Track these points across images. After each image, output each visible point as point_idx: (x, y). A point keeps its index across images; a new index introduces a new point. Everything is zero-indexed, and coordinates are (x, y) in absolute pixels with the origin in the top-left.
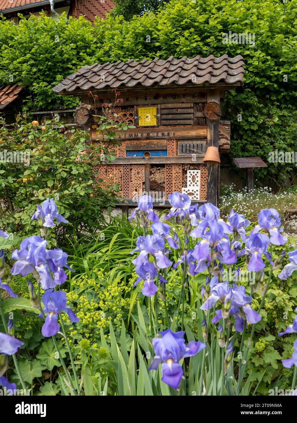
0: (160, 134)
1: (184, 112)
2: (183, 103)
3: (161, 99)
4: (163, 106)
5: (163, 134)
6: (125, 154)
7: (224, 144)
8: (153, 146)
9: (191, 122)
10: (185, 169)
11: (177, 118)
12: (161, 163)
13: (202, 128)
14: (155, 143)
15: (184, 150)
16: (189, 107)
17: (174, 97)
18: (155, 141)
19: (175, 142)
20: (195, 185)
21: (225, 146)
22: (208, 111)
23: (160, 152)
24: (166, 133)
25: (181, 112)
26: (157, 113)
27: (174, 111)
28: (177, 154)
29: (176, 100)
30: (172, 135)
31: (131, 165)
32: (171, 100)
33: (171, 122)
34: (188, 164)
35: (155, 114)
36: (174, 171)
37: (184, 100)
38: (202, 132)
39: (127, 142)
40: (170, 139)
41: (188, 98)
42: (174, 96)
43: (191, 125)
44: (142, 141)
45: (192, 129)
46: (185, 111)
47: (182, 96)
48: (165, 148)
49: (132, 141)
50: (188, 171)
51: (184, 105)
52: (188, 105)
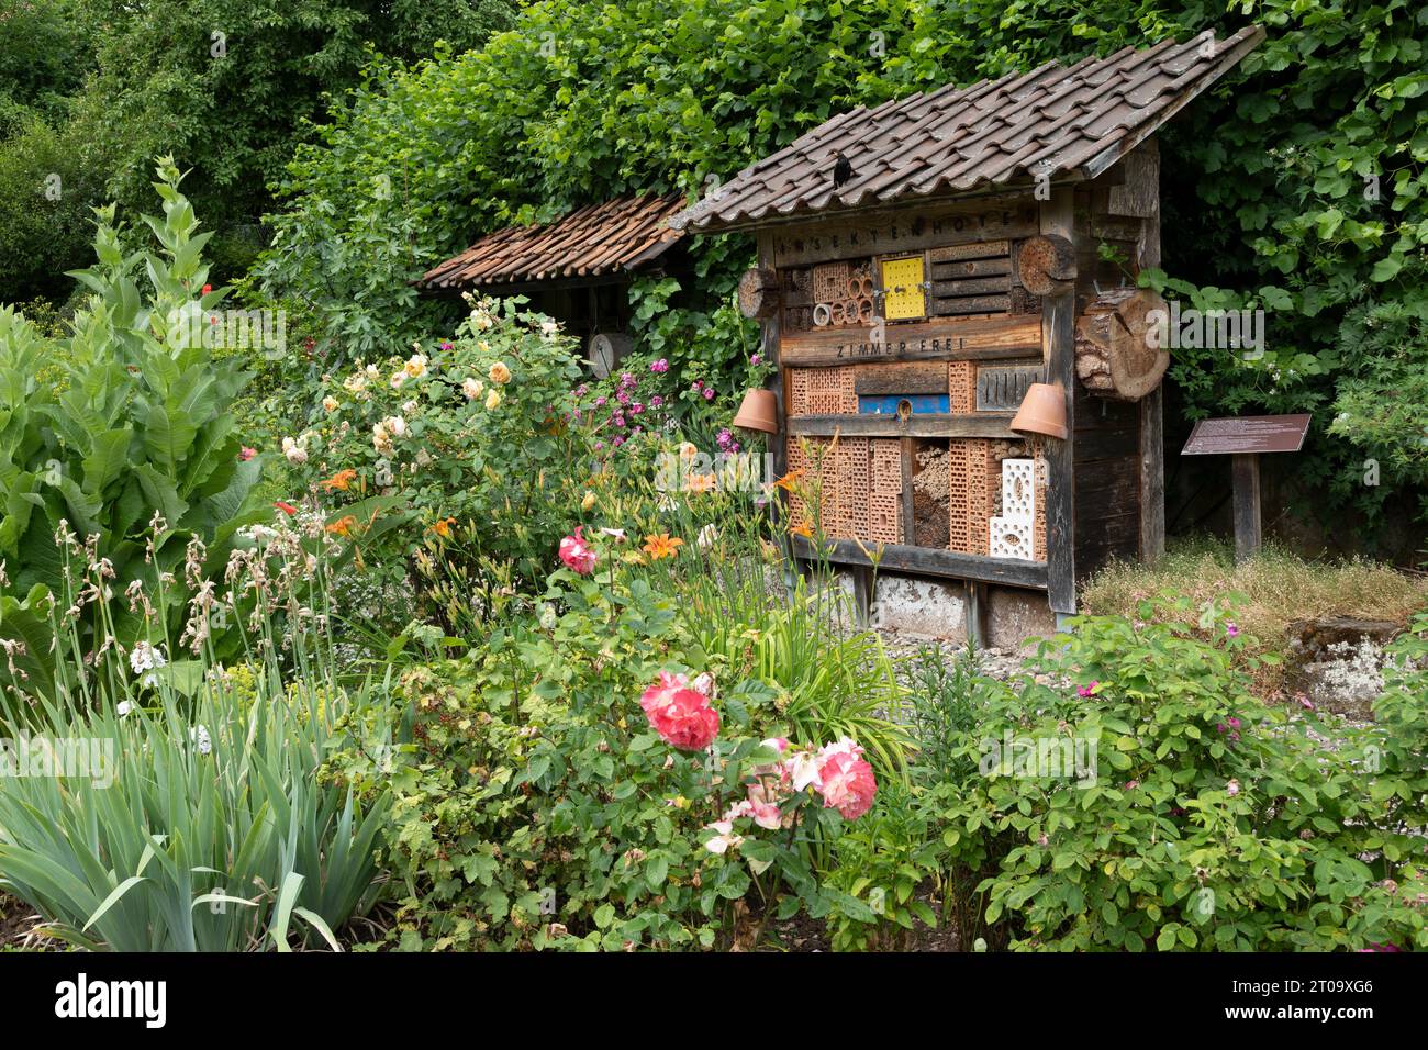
0: (928, 346)
1: (988, 272)
2: (980, 242)
3: (928, 235)
4: (937, 255)
5: (936, 345)
6: (857, 405)
7: (1094, 374)
8: (915, 381)
9: (1006, 302)
10: (997, 457)
11: (972, 291)
12: (934, 434)
13: (1030, 324)
14: (920, 372)
15: (992, 396)
16: (999, 253)
17: (959, 225)
18: (920, 364)
19: (967, 368)
20: (1023, 508)
21: (1098, 379)
22: (1028, 265)
23: (935, 399)
24: (942, 341)
25: (980, 274)
26: (925, 278)
27: (963, 269)
28: (974, 406)
29: (967, 234)
30: (955, 347)
31: (871, 438)
32: (952, 234)
33: (957, 305)
34: (1002, 439)
35: (921, 281)
36: (969, 464)
37: (982, 234)
38: (1027, 336)
39: (860, 369)
40: (953, 360)
41: (992, 227)
42: (960, 222)
43: (1004, 311)
44: (890, 366)
45: (1004, 327)
46: (990, 267)
47: (976, 219)
48: (941, 390)
49: (870, 367)
50: (1006, 463)
51: (987, 250)
52: (996, 249)
